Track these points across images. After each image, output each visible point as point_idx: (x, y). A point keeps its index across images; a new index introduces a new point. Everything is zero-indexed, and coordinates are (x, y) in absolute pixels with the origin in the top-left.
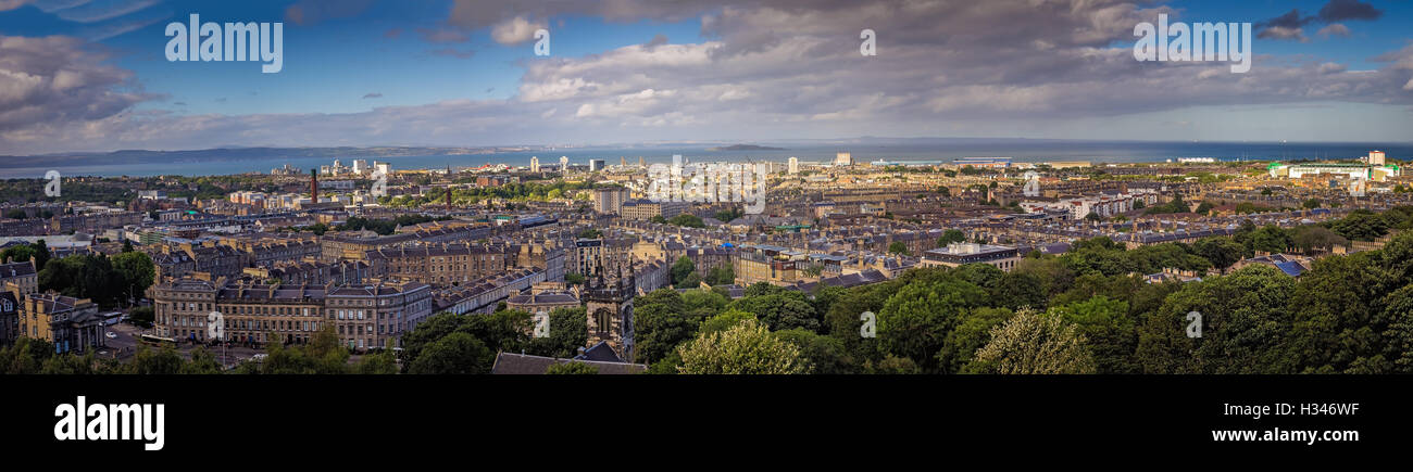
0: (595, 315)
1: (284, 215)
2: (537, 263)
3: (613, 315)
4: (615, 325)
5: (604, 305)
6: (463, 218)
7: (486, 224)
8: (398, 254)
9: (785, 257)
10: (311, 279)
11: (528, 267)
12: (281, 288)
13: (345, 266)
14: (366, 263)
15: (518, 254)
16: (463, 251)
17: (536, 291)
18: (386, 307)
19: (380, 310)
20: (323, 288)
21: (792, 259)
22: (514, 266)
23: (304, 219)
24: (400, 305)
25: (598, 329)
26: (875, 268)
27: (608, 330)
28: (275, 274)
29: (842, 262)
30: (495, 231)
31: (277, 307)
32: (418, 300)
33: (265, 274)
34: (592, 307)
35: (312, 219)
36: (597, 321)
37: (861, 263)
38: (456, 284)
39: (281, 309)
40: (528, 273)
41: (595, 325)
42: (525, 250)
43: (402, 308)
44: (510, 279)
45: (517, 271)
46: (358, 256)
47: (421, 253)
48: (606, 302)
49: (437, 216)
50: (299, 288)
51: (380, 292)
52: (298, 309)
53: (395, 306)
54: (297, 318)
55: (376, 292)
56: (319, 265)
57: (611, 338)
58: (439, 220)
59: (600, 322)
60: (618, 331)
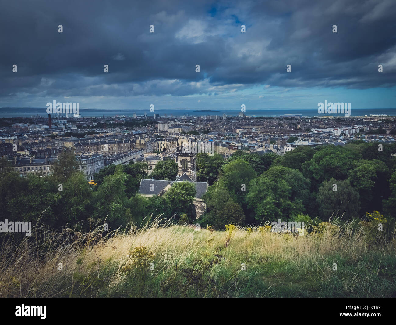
0: (181, 162)
1: (37, 132)
2: (143, 147)
3: (189, 162)
4: (190, 166)
5: (185, 158)
6: (111, 132)
7: (121, 134)
8: (88, 144)
9: (234, 145)
10: (50, 155)
11: (139, 148)
12: (36, 158)
13: (65, 149)
14: (75, 148)
15: (135, 143)
16: (114, 143)
17: (146, 156)
18: (84, 164)
19: (83, 166)
20: (56, 158)
21: (236, 146)
22: (134, 148)
23: (46, 133)
24: (91, 163)
25: (182, 168)
26: (269, 149)
27: (187, 168)
28: (33, 153)
29: (256, 147)
30: (124, 136)
31: (34, 167)
32: (98, 161)
33: (28, 153)
34: (180, 158)
35: (49, 133)
36: (182, 165)
37: (264, 147)
38: (112, 155)
39: (37, 168)
40: (140, 150)
41: (181, 166)
42: (138, 142)
43: (92, 164)
44: (133, 153)
45: (135, 150)
46: (71, 145)
47: (97, 144)
48: (186, 156)
49: (101, 132)
50: (45, 158)
51: (82, 158)
52: (44, 167)
53: (89, 164)
54: (44, 171)
55: (80, 158)
56: (54, 149)
57: (188, 172)
58: (102, 133)
59: (183, 165)
60: (191, 169)
